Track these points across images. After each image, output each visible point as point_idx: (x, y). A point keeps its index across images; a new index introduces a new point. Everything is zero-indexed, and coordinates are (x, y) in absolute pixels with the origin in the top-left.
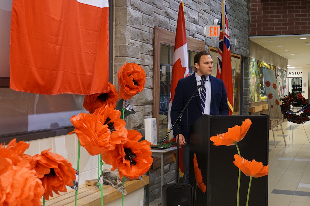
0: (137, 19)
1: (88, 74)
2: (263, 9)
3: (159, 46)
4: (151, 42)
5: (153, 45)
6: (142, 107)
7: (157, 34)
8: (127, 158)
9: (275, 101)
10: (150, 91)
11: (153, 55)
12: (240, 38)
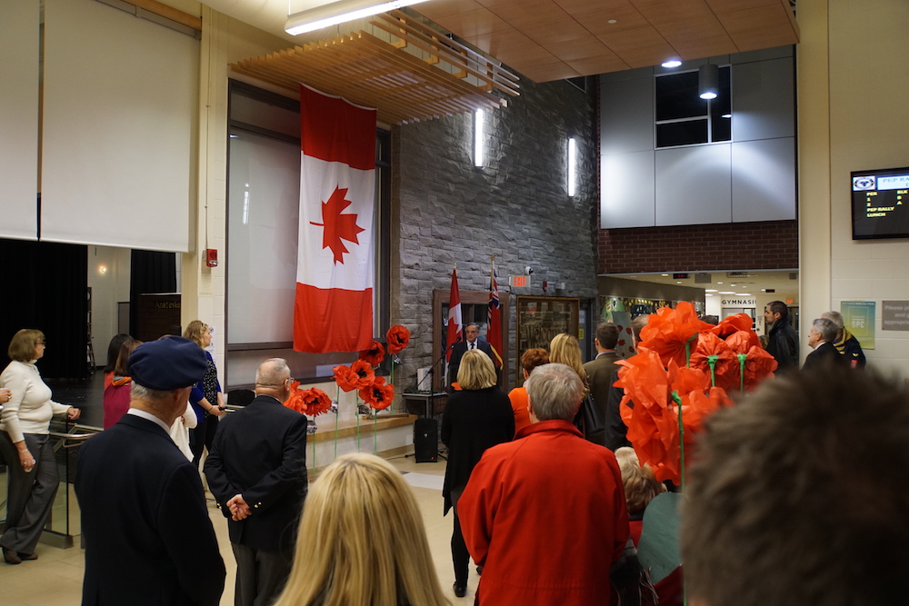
0: (411, 287)
1: (353, 337)
2: (612, 243)
3: (440, 305)
4: (430, 303)
5: (433, 304)
6: (420, 359)
7: (437, 295)
8: (375, 396)
9: (628, 348)
10: (430, 345)
11: (433, 313)
12: (577, 279)
